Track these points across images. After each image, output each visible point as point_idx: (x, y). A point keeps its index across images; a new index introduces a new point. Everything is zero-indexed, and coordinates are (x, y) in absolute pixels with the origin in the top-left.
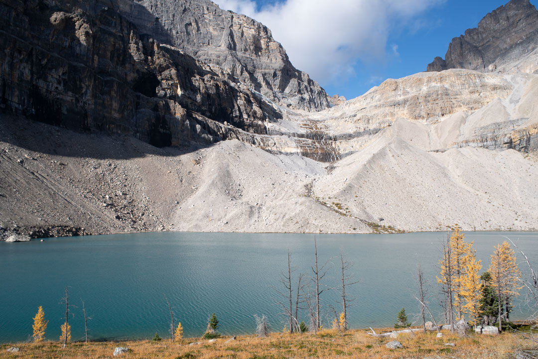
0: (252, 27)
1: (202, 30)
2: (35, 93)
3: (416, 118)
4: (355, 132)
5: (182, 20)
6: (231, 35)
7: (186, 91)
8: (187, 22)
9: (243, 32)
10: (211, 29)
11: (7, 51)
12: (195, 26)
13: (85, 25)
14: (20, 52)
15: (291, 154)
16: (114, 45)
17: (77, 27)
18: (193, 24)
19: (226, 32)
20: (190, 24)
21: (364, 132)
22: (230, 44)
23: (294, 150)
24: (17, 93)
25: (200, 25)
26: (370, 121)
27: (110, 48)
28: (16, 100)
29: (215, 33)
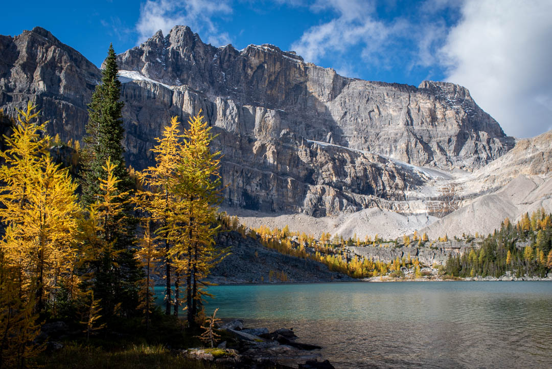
0: (428, 101)
1: (383, 113)
2: (245, 194)
3: (536, 174)
4: (480, 192)
5: (366, 109)
6: (409, 113)
7: (339, 177)
8: (370, 110)
9: (419, 108)
10: (391, 111)
11: (231, 173)
12: (377, 112)
13: (273, 147)
14: (237, 172)
15: (420, 214)
16: (292, 155)
17: (268, 149)
18: (376, 110)
19: (405, 111)
20: (373, 111)
21: (487, 190)
22: (407, 121)
23: (422, 211)
24: (236, 195)
25: (381, 110)
26: (496, 180)
27: (289, 157)
28: (236, 199)
29: (394, 114)
